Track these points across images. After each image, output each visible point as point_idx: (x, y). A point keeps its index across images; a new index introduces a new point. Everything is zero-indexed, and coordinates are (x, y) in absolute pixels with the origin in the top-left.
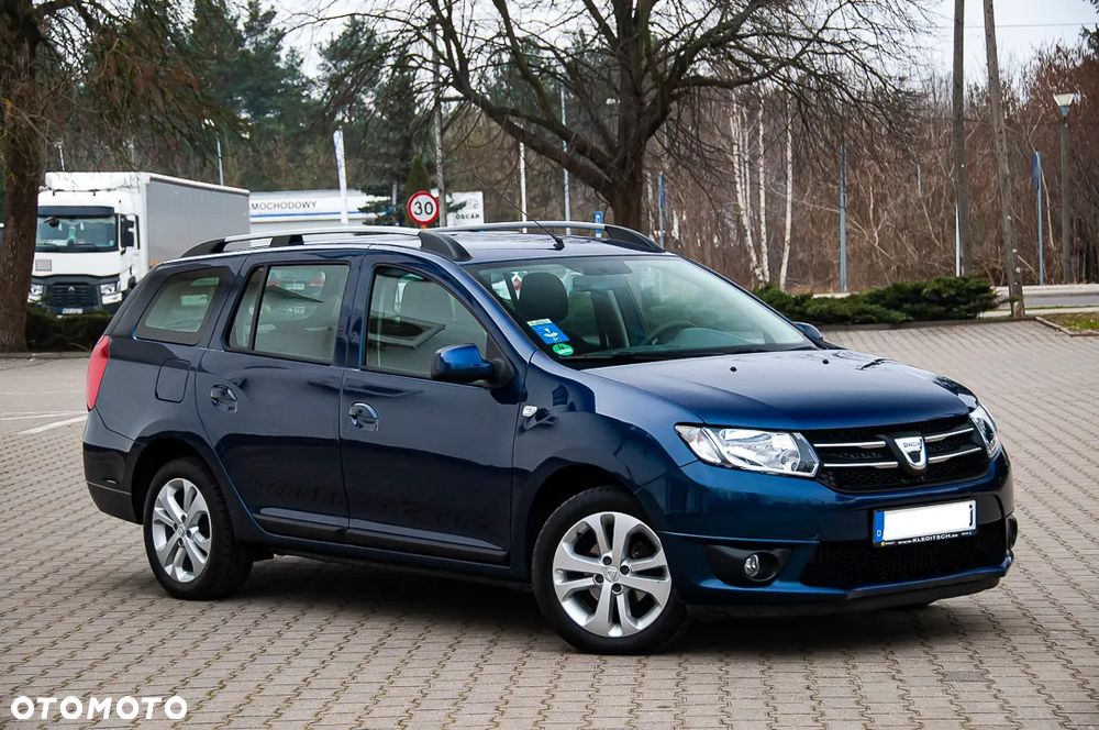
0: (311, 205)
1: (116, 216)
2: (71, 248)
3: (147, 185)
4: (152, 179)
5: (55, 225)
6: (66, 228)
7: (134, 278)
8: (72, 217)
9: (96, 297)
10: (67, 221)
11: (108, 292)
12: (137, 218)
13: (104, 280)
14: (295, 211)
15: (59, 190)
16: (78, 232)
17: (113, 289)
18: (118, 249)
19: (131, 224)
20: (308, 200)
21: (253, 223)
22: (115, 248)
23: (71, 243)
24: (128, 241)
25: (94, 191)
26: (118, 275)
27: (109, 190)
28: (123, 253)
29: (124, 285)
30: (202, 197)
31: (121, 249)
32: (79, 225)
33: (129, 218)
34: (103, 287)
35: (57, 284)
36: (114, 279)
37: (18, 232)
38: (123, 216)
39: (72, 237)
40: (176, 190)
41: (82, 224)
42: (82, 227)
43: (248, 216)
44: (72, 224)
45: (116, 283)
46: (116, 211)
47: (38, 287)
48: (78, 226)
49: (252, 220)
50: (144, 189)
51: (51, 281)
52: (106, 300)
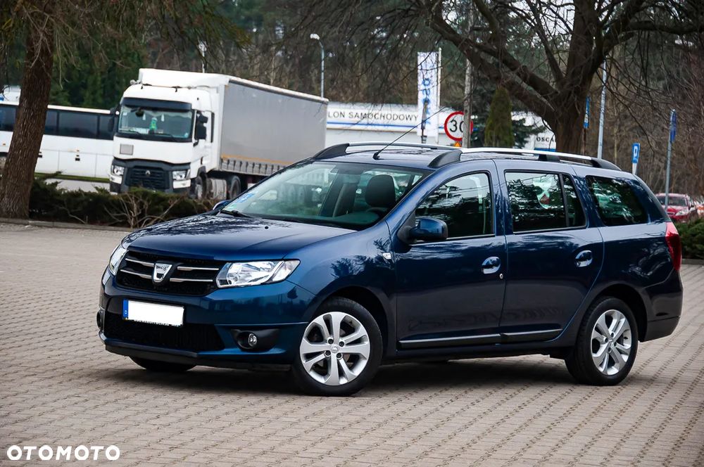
0: (414, 118)
1: (193, 111)
2: (152, 137)
3: (225, 86)
4: (231, 81)
5: (140, 115)
6: (149, 118)
7: (204, 167)
8: (155, 109)
9: (168, 182)
10: (150, 113)
11: (178, 178)
12: (213, 115)
13: (177, 167)
14: (398, 122)
15: (147, 85)
16: (159, 123)
17: (184, 176)
18: (191, 141)
19: (205, 120)
20: (411, 114)
21: (328, 129)
22: (188, 140)
23: (152, 132)
24: (201, 134)
25: (177, 88)
26: (189, 164)
27: (189, 88)
28: (195, 144)
29: (193, 173)
30: (280, 101)
31: (194, 141)
32: (161, 117)
33: (205, 114)
34: (175, 173)
35: (136, 167)
36: (184, 167)
37: (30, 114)
38: (199, 112)
39: (153, 127)
40: (255, 93)
41: (163, 116)
42: (163, 119)
43: (324, 122)
44: (154, 116)
45: (187, 170)
46: (193, 108)
47: (121, 168)
48: (159, 118)
49: (329, 126)
50: (222, 90)
51: (132, 165)
52: (177, 185)
